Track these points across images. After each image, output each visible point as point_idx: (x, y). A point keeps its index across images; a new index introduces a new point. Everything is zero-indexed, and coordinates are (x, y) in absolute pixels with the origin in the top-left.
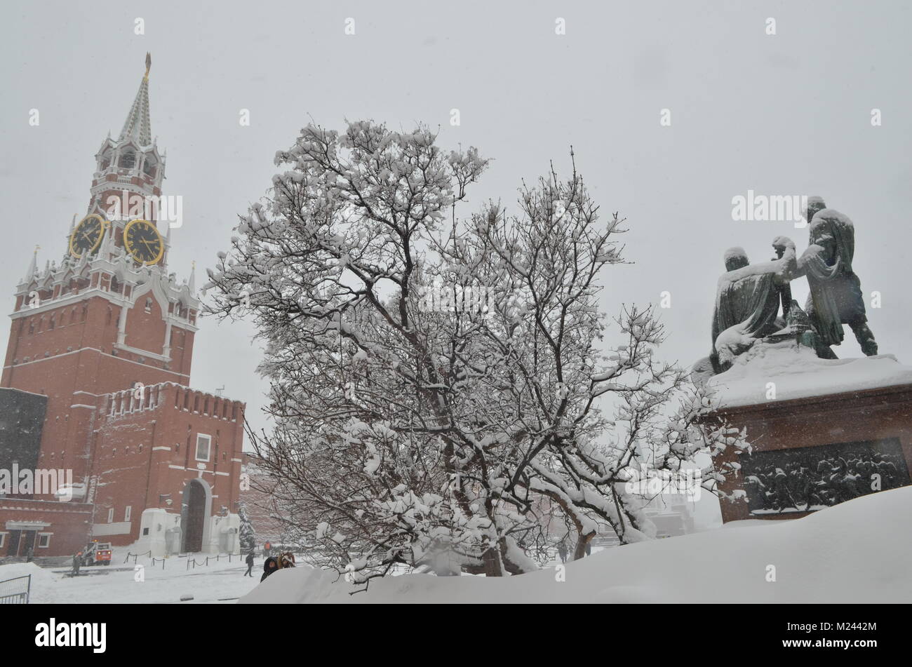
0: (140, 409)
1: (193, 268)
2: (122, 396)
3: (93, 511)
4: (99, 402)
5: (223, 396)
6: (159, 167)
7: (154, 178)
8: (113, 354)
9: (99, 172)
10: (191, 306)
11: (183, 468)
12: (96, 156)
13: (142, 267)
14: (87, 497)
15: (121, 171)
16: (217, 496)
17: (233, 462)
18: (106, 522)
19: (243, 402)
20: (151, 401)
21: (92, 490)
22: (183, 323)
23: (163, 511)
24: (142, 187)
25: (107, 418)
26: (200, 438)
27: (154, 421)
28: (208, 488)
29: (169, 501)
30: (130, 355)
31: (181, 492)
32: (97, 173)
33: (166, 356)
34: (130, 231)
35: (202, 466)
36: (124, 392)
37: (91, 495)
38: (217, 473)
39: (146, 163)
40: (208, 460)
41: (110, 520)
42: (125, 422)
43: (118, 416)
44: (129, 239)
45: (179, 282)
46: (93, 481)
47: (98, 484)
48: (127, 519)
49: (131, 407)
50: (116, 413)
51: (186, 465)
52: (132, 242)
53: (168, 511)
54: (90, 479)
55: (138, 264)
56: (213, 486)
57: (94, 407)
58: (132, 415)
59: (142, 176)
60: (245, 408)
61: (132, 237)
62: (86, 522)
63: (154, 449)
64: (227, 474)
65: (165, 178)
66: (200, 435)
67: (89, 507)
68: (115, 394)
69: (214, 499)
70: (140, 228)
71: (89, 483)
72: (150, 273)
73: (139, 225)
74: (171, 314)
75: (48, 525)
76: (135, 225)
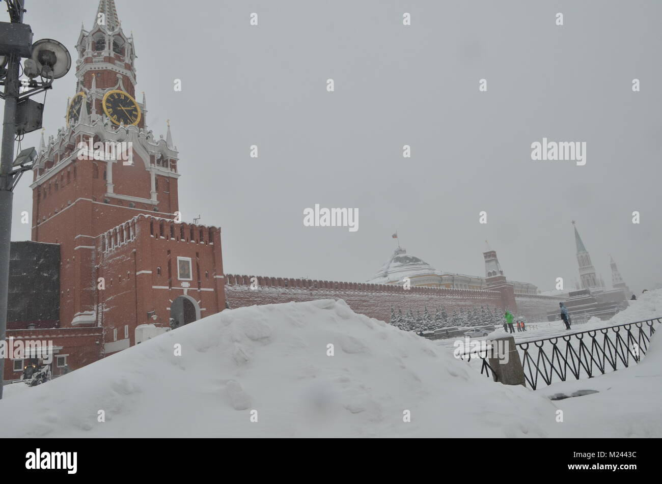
0: (125, 242)
1: (169, 126)
2: (111, 234)
3: (103, 333)
4: (95, 242)
5: (199, 223)
6: (127, 46)
7: (124, 56)
8: (106, 202)
9: (80, 59)
10: (170, 156)
11: (168, 288)
12: (76, 47)
13: (120, 127)
14: (97, 322)
15: (96, 54)
16: (204, 309)
17: (216, 279)
18: (112, 340)
19: (217, 227)
20: (132, 233)
21: (100, 315)
22: (165, 171)
23: (152, 326)
24: (114, 64)
25: (104, 254)
26: (179, 261)
27: (134, 250)
28: (196, 304)
29: (155, 317)
30: (120, 202)
31: (169, 309)
32: (78, 60)
33: (154, 200)
34: (108, 101)
35: (185, 285)
36: (111, 230)
37: (100, 320)
38: (202, 289)
39: (115, 44)
40: (191, 279)
41: (115, 339)
42: (118, 255)
43: (111, 251)
44: (108, 107)
45: (157, 138)
46: (100, 308)
47: (105, 310)
48: (126, 336)
49: (118, 242)
50: (109, 249)
51: (170, 285)
52: (111, 110)
53: (157, 326)
54: (98, 306)
55: (115, 126)
56: (200, 301)
57: (94, 247)
58: (120, 248)
59: (112, 55)
60: (220, 232)
61: (110, 105)
62: (97, 342)
63: (138, 273)
64: (212, 290)
65: (137, 57)
66: (179, 258)
67: (100, 330)
68: (106, 233)
69: (201, 312)
70: (116, 97)
71: (98, 310)
72: (127, 132)
73: (115, 95)
74: (153, 164)
75: (61, 348)
76: (112, 96)
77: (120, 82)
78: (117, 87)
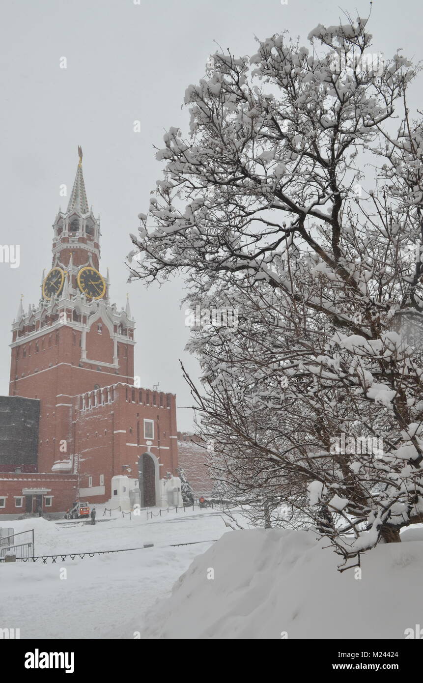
0: (102, 404)
1: (128, 299)
2: (89, 396)
3: (78, 479)
4: (73, 401)
5: (159, 390)
6: (96, 227)
7: (94, 236)
8: (80, 366)
9: (56, 237)
10: (129, 326)
11: (136, 445)
12: (53, 226)
13: (93, 301)
14: (73, 469)
15: (71, 234)
16: (162, 465)
17: (172, 438)
18: (87, 486)
19: (173, 393)
20: (109, 398)
21: (76, 464)
22: (125, 339)
23: (126, 477)
24: (86, 243)
25: (80, 412)
26: (146, 422)
27: (112, 412)
28: (156, 459)
29: (129, 470)
30: (92, 366)
31: (137, 463)
32: (55, 238)
33: (116, 365)
34: (82, 277)
35: (149, 443)
36: (90, 392)
37: (76, 468)
38: (161, 447)
39: (87, 226)
40: (153, 439)
41: (90, 485)
42: (95, 414)
43: (88, 410)
44: (81, 282)
45: (119, 310)
46: (76, 458)
47: (80, 460)
48: (102, 484)
49: (96, 403)
50: (86, 408)
51: (138, 443)
52: (84, 284)
53: (129, 477)
54: (74, 456)
55: (90, 300)
56: (159, 458)
57: (71, 405)
58: (97, 409)
59: (85, 236)
60: (175, 398)
61: (83, 280)
62: (75, 487)
63: (115, 432)
64: (168, 448)
65: (101, 235)
66: (145, 420)
67: (75, 477)
68: (84, 394)
69: (160, 466)
70: (88, 273)
71: (74, 460)
72: (98, 305)
73: (87, 272)
74: (116, 333)
75: (50, 490)
76: (84, 272)
77: (91, 260)
78: (87, 264)
